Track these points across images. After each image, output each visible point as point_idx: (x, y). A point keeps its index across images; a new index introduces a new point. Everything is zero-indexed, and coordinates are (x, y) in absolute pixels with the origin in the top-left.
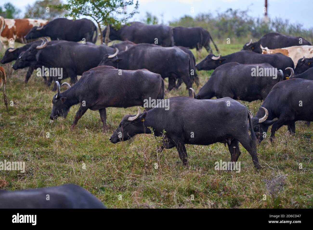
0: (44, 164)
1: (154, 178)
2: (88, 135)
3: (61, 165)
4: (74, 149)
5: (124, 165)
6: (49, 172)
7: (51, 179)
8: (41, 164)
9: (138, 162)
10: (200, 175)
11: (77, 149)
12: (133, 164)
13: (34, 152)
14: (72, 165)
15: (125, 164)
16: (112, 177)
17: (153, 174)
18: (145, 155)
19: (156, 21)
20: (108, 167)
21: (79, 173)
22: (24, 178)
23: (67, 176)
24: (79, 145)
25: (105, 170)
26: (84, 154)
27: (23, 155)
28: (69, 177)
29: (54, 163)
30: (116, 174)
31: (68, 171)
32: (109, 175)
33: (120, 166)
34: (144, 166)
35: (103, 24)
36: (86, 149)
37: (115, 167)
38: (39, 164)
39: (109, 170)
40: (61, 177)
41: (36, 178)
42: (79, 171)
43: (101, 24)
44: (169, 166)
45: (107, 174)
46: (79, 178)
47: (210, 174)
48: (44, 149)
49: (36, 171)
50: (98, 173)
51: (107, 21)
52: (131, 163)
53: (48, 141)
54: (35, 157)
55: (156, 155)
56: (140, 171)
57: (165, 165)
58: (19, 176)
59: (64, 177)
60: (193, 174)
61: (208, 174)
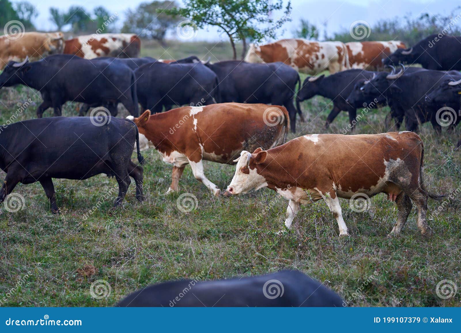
0: (149, 242)
1: (312, 264)
2: (214, 201)
3: (175, 244)
4: (194, 221)
5: (267, 244)
6: (157, 255)
7: (159, 264)
8: (146, 243)
9: (287, 241)
10: (379, 260)
11: (198, 221)
12: (280, 243)
13: (136, 225)
14: (190, 245)
15: (269, 244)
16: (250, 262)
17: (309, 259)
18: (298, 231)
19: (315, 32)
20: (243, 247)
21: (201, 256)
22: (121, 263)
23: (184, 260)
24: (201, 215)
25: (239, 252)
26: (209, 228)
27: (120, 229)
28: (187, 262)
29: (165, 241)
30: (254, 258)
31: (185, 253)
32: (245, 260)
33: (261, 247)
34: (296, 247)
35: (237, 38)
36: (212, 221)
37: (253, 247)
38: (142, 242)
39: (245, 253)
40: (175, 262)
41: (138, 264)
42: (201, 254)
43: (235, 38)
44: (334, 247)
45: (242, 258)
46: (200, 264)
47: (395, 259)
48: (150, 220)
49: (138, 253)
50: (229, 256)
51: (243, 33)
52: (277, 242)
53: (156, 209)
54: (136, 232)
55: (314, 231)
56: (291, 253)
57: (327, 245)
58: (114, 260)
59: (179, 263)
60: (369, 259)
61: (391, 259)
